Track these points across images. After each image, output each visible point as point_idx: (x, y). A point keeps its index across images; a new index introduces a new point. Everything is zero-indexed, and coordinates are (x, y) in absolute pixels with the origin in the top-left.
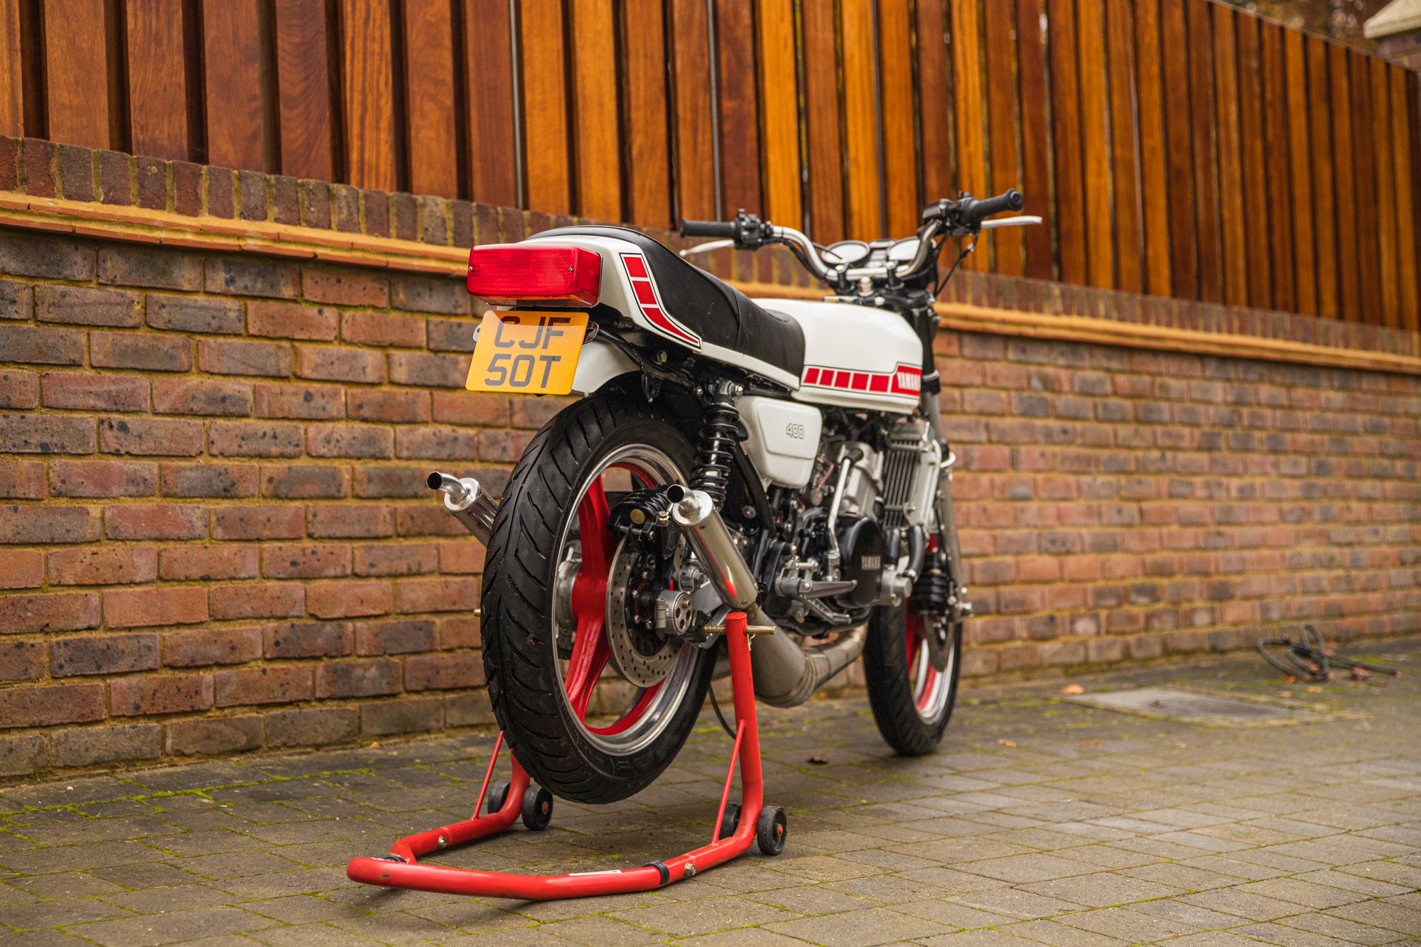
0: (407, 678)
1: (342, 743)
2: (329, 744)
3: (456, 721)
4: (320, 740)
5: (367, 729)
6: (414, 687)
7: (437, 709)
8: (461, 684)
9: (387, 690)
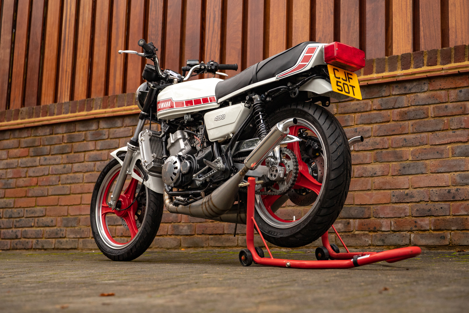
0: (197, 230)
1: (175, 248)
2: (171, 248)
3: (213, 245)
4: (168, 247)
5: (183, 245)
6: (198, 233)
7: (206, 240)
8: (214, 233)
9: (189, 233)
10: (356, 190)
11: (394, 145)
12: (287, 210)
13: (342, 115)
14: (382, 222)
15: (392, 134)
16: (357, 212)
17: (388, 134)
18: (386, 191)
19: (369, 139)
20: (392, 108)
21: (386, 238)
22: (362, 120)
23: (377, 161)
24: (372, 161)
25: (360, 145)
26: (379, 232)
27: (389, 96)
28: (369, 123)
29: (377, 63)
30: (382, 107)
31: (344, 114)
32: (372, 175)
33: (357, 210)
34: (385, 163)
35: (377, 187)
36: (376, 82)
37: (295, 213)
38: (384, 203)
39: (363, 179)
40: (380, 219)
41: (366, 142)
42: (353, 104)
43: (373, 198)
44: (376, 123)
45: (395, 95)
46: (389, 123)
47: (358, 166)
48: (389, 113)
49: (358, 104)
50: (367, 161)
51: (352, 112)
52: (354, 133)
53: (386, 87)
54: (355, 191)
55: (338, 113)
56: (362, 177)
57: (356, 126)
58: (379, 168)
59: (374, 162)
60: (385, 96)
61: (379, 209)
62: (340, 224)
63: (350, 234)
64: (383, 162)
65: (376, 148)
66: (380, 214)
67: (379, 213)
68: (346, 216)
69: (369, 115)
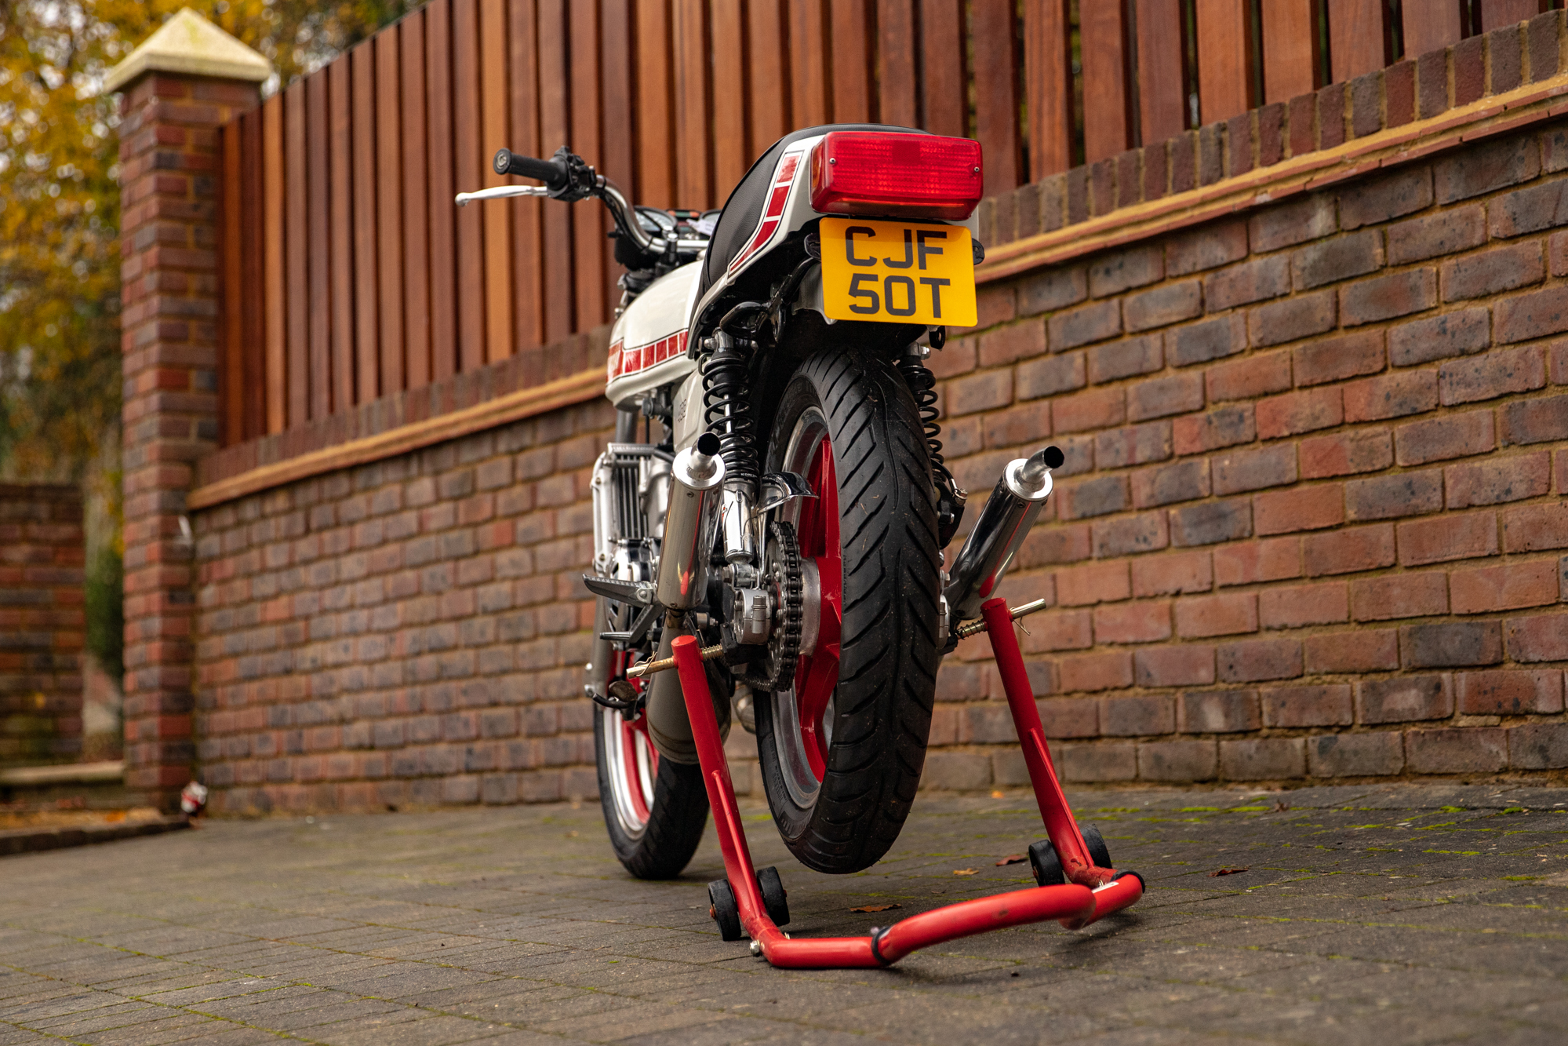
1: (979, 790)
2: (969, 791)
4: (963, 785)
10: (1453, 557)
11: (1560, 373)
12: (1263, 644)
13: (1400, 272)
14: (1535, 681)
15: (1550, 331)
16: (1461, 642)
17: (1539, 333)
18: (1544, 558)
19: (1484, 356)
20: (1547, 226)
21: (1551, 739)
22: (1461, 283)
23: (1513, 443)
24: (1500, 444)
25: (1458, 384)
26: (1529, 717)
27: (1538, 178)
28: (1481, 292)
29: (1493, 52)
30: (1516, 225)
31: (1408, 264)
32: (1498, 497)
33: (1460, 637)
34: (1537, 449)
35: (1517, 545)
36: (1485, 129)
37: (1284, 655)
38: (1539, 604)
39: (1472, 513)
40: (1531, 666)
41: (1476, 370)
42: (1430, 225)
43: (1507, 585)
44: (1504, 291)
45: (1556, 173)
46: (1540, 291)
47: (1454, 466)
48: (1540, 248)
49: (1444, 222)
50: (1483, 442)
51: (1427, 255)
52: (1440, 338)
53: (1525, 147)
54: (1452, 562)
55: (1390, 264)
56: (1470, 506)
57: (1444, 308)
58: (1518, 469)
59: (1507, 447)
60: (1527, 183)
61: (1524, 627)
62: (1414, 692)
63: (1446, 728)
64: (1531, 444)
65: (1506, 389)
66: (1530, 649)
67: (1526, 646)
68: (1429, 660)
69: (1481, 261)
